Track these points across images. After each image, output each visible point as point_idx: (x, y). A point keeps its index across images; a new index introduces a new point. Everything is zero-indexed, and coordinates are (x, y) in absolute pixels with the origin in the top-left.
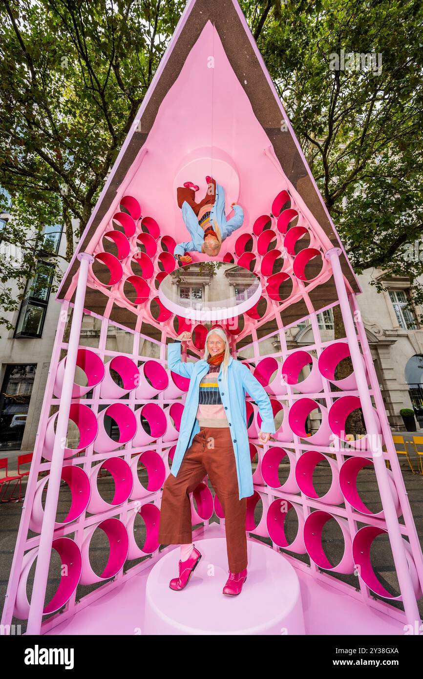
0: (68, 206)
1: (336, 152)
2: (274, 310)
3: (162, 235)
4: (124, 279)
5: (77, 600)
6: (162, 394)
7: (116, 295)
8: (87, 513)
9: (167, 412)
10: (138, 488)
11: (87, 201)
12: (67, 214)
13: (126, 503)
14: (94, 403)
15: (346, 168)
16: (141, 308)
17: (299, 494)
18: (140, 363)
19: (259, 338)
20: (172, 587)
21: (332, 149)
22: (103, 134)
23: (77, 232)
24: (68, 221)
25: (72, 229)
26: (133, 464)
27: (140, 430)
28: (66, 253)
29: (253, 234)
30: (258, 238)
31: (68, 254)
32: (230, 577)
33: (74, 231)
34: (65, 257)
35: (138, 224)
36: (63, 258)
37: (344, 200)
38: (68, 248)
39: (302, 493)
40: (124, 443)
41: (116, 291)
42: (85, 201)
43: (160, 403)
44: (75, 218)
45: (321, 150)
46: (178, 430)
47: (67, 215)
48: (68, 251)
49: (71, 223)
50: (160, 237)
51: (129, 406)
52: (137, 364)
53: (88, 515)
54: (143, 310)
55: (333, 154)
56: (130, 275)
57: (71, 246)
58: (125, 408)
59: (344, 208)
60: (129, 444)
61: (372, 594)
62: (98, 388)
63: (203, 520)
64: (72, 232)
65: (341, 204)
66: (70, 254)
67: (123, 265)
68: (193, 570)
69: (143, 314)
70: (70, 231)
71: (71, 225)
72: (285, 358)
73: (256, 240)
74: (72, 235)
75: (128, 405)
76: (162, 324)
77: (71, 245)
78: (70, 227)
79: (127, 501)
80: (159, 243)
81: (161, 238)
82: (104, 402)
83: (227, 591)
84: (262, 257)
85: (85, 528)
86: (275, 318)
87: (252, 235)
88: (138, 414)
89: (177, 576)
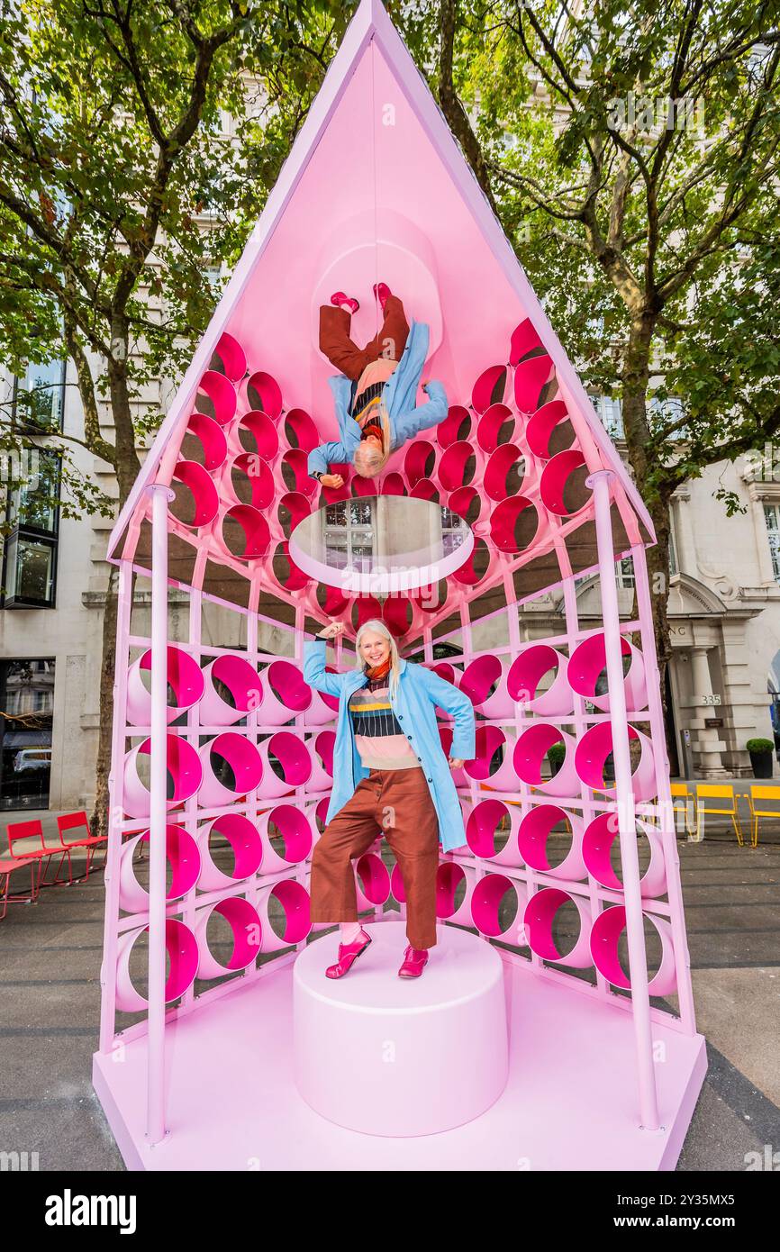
0: (77, 321)
1: (688, 162)
2: (503, 568)
3: (288, 407)
4: (222, 511)
5: (196, 994)
6: (301, 717)
7: (210, 544)
8: (197, 889)
9: (310, 745)
10: (270, 857)
11: (116, 312)
12: (75, 340)
13: (253, 877)
14: (191, 733)
15: (705, 207)
16: (256, 567)
17: (523, 868)
18: (262, 665)
19: (472, 619)
20: (328, 975)
21: (680, 155)
22: (134, 128)
23: (101, 383)
24: (78, 356)
25: (89, 375)
26: (261, 825)
27: (268, 774)
28: (86, 433)
29: (471, 407)
30: (481, 417)
31: (90, 435)
32: (406, 959)
33: (94, 380)
34: (84, 441)
35: (241, 390)
36: (81, 443)
37: (692, 291)
38: (87, 420)
39: (527, 866)
40: (244, 794)
41: (210, 537)
42: (113, 310)
43: (298, 731)
44: (94, 350)
45: (643, 170)
46: (330, 773)
47: (75, 344)
48: (88, 428)
49: (86, 362)
50: (283, 412)
51: (248, 738)
52: (255, 667)
53: (199, 893)
54: (261, 569)
55: (679, 169)
56: (233, 505)
57: (93, 417)
58: (242, 740)
59: (690, 314)
60: (252, 795)
61: (612, 989)
62: (195, 711)
63: (374, 905)
64: (91, 383)
65: (684, 302)
66: (94, 434)
67: (217, 482)
68: (358, 956)
69: (260, 576)
70: (87, 382)
71: (87, 366)
72: (514, 657)
73: (476, 421)
74: (91, 389)
75: (245, 735)
76: (295, 594)
77: (93, 413)
78: (85, 372)
79: (254, 875)
80: (281, 427)
81: (285, 415)
82: (206, 731)
83: (404, 972)
84: (487, 457)
85: (197, 909)
86: (503, 584)
87: (469, 410)
88: (263, 749)
89: (336, 962)
